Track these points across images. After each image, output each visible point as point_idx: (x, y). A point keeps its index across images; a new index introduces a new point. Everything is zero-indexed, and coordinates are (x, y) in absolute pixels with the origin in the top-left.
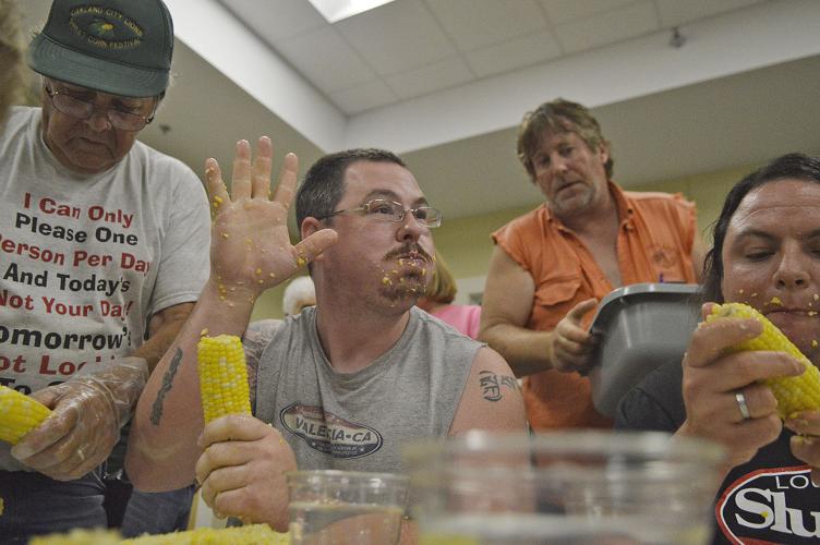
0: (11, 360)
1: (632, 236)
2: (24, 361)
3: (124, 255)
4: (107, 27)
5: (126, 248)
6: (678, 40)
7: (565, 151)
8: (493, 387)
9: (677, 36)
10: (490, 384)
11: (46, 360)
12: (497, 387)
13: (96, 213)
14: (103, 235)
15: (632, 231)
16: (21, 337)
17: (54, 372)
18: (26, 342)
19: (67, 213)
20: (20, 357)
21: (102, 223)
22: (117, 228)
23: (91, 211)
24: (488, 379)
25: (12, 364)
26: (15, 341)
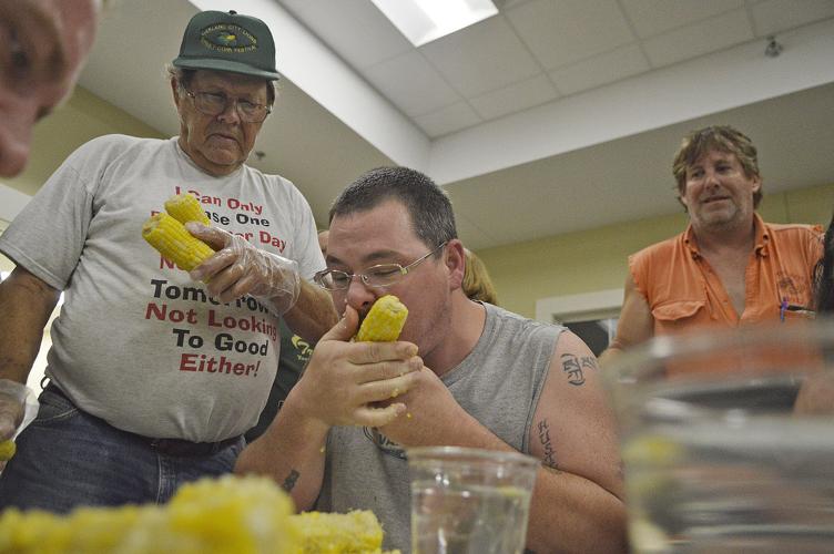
0: (185, 313)
1: (763, 263)
2: (195, 314)
3: (262, 233)
4: (231, 38)
5: (262, 228)
6: (774, 49)
7: (721, 168)
8: (576, 371)
9: (773, 44)
10: (573, 368)
11: (212, 313)
12: (580, 370)
13: (233, 204)
14: (242, 219)
15: (764, 257)
16: (190, 294)
17: (220, 325)
18: (195, 298)
19: (209, 201)
20: (191, 311)
21: (239, 211)
22: (251, 214)
23: (230, 201)
24: (569, 362)
25: (186, 316)
26: (186, 297)
